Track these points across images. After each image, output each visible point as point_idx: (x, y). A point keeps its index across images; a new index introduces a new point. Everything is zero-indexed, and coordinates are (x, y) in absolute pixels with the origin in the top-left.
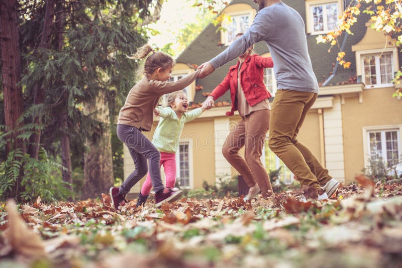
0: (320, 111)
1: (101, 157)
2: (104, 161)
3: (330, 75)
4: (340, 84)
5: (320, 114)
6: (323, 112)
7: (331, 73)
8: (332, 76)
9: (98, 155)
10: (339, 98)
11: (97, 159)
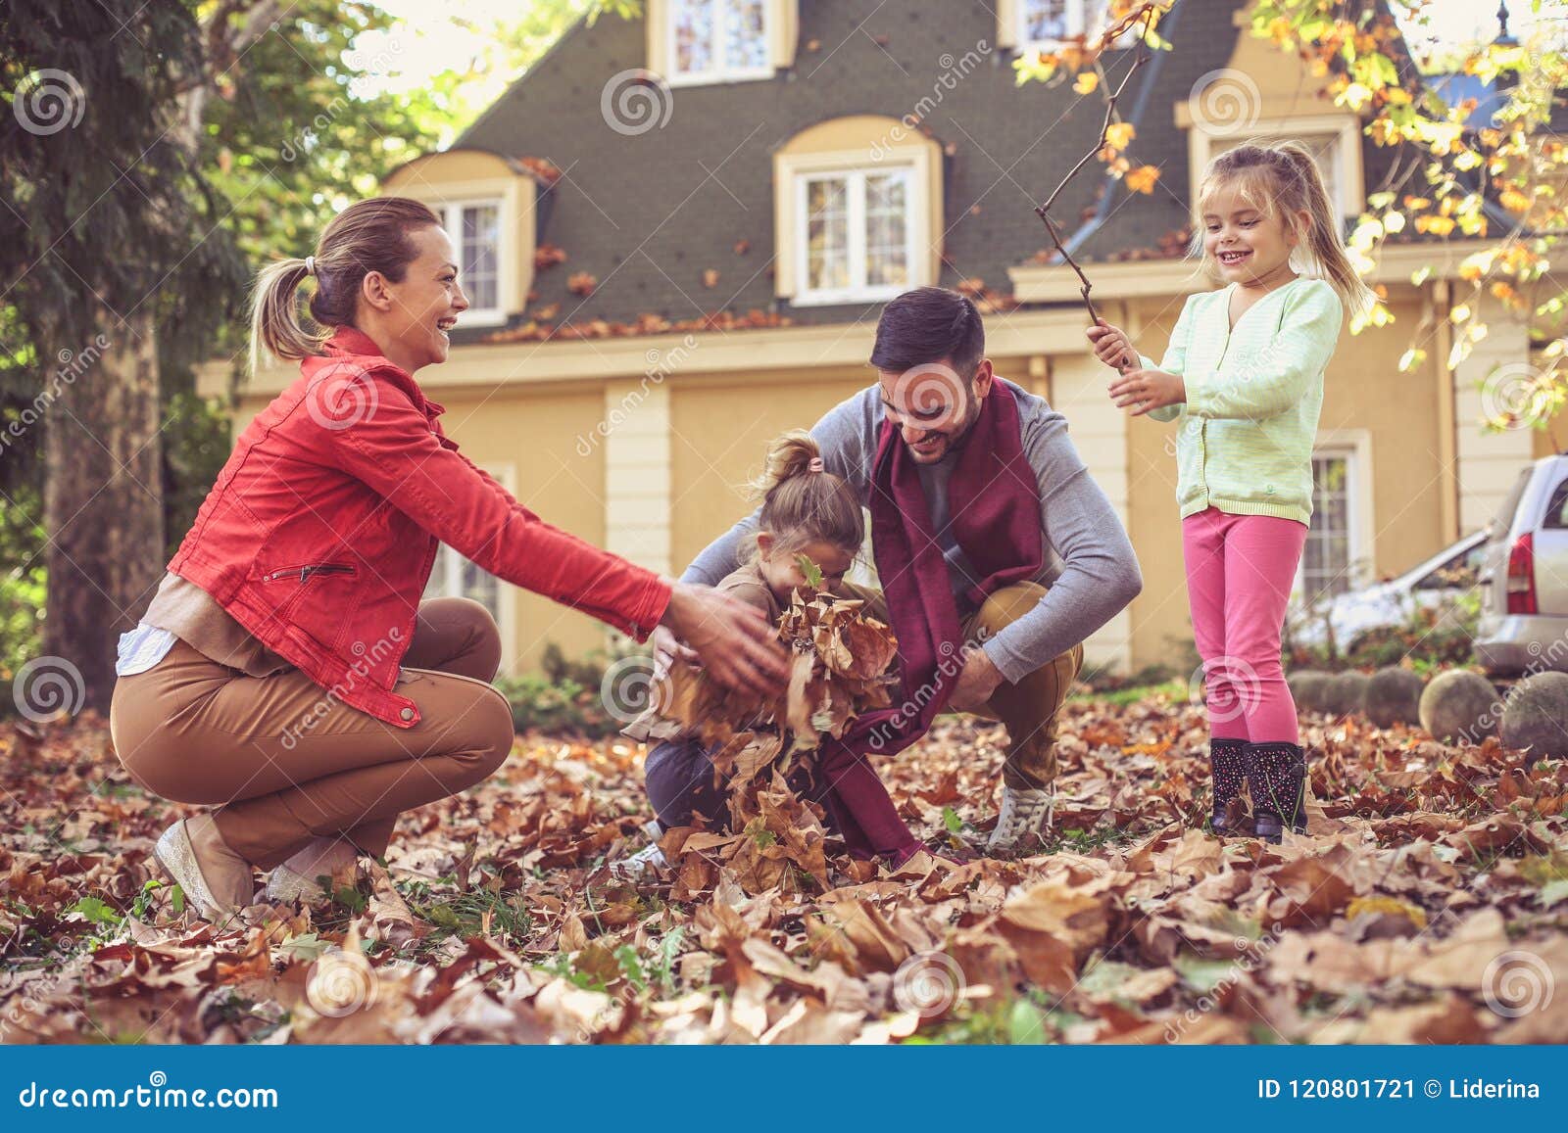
0: (1038, 368)
1: (114, 534)
2: (130, 555)
3: (1083, 219)
4: (1124, 258)
5: (1039, 378)
6: (1050, 370)
7: (1087, 210)
8: (1092, 226)
9: (104, 529)
10: (1118, 313)
11: (99, 545)
